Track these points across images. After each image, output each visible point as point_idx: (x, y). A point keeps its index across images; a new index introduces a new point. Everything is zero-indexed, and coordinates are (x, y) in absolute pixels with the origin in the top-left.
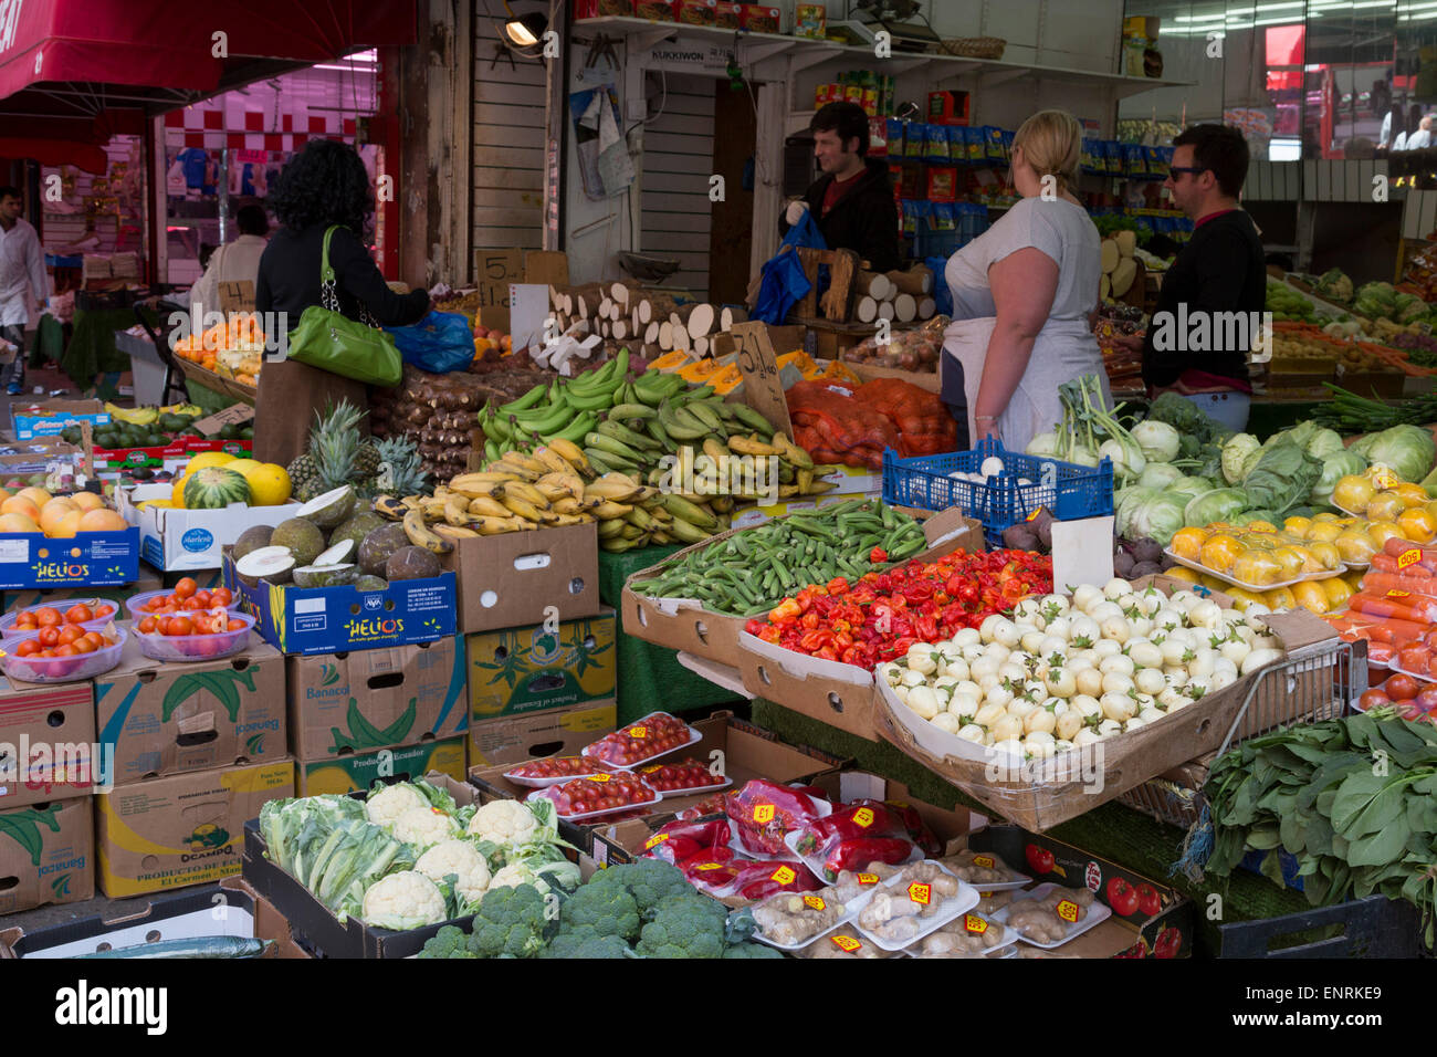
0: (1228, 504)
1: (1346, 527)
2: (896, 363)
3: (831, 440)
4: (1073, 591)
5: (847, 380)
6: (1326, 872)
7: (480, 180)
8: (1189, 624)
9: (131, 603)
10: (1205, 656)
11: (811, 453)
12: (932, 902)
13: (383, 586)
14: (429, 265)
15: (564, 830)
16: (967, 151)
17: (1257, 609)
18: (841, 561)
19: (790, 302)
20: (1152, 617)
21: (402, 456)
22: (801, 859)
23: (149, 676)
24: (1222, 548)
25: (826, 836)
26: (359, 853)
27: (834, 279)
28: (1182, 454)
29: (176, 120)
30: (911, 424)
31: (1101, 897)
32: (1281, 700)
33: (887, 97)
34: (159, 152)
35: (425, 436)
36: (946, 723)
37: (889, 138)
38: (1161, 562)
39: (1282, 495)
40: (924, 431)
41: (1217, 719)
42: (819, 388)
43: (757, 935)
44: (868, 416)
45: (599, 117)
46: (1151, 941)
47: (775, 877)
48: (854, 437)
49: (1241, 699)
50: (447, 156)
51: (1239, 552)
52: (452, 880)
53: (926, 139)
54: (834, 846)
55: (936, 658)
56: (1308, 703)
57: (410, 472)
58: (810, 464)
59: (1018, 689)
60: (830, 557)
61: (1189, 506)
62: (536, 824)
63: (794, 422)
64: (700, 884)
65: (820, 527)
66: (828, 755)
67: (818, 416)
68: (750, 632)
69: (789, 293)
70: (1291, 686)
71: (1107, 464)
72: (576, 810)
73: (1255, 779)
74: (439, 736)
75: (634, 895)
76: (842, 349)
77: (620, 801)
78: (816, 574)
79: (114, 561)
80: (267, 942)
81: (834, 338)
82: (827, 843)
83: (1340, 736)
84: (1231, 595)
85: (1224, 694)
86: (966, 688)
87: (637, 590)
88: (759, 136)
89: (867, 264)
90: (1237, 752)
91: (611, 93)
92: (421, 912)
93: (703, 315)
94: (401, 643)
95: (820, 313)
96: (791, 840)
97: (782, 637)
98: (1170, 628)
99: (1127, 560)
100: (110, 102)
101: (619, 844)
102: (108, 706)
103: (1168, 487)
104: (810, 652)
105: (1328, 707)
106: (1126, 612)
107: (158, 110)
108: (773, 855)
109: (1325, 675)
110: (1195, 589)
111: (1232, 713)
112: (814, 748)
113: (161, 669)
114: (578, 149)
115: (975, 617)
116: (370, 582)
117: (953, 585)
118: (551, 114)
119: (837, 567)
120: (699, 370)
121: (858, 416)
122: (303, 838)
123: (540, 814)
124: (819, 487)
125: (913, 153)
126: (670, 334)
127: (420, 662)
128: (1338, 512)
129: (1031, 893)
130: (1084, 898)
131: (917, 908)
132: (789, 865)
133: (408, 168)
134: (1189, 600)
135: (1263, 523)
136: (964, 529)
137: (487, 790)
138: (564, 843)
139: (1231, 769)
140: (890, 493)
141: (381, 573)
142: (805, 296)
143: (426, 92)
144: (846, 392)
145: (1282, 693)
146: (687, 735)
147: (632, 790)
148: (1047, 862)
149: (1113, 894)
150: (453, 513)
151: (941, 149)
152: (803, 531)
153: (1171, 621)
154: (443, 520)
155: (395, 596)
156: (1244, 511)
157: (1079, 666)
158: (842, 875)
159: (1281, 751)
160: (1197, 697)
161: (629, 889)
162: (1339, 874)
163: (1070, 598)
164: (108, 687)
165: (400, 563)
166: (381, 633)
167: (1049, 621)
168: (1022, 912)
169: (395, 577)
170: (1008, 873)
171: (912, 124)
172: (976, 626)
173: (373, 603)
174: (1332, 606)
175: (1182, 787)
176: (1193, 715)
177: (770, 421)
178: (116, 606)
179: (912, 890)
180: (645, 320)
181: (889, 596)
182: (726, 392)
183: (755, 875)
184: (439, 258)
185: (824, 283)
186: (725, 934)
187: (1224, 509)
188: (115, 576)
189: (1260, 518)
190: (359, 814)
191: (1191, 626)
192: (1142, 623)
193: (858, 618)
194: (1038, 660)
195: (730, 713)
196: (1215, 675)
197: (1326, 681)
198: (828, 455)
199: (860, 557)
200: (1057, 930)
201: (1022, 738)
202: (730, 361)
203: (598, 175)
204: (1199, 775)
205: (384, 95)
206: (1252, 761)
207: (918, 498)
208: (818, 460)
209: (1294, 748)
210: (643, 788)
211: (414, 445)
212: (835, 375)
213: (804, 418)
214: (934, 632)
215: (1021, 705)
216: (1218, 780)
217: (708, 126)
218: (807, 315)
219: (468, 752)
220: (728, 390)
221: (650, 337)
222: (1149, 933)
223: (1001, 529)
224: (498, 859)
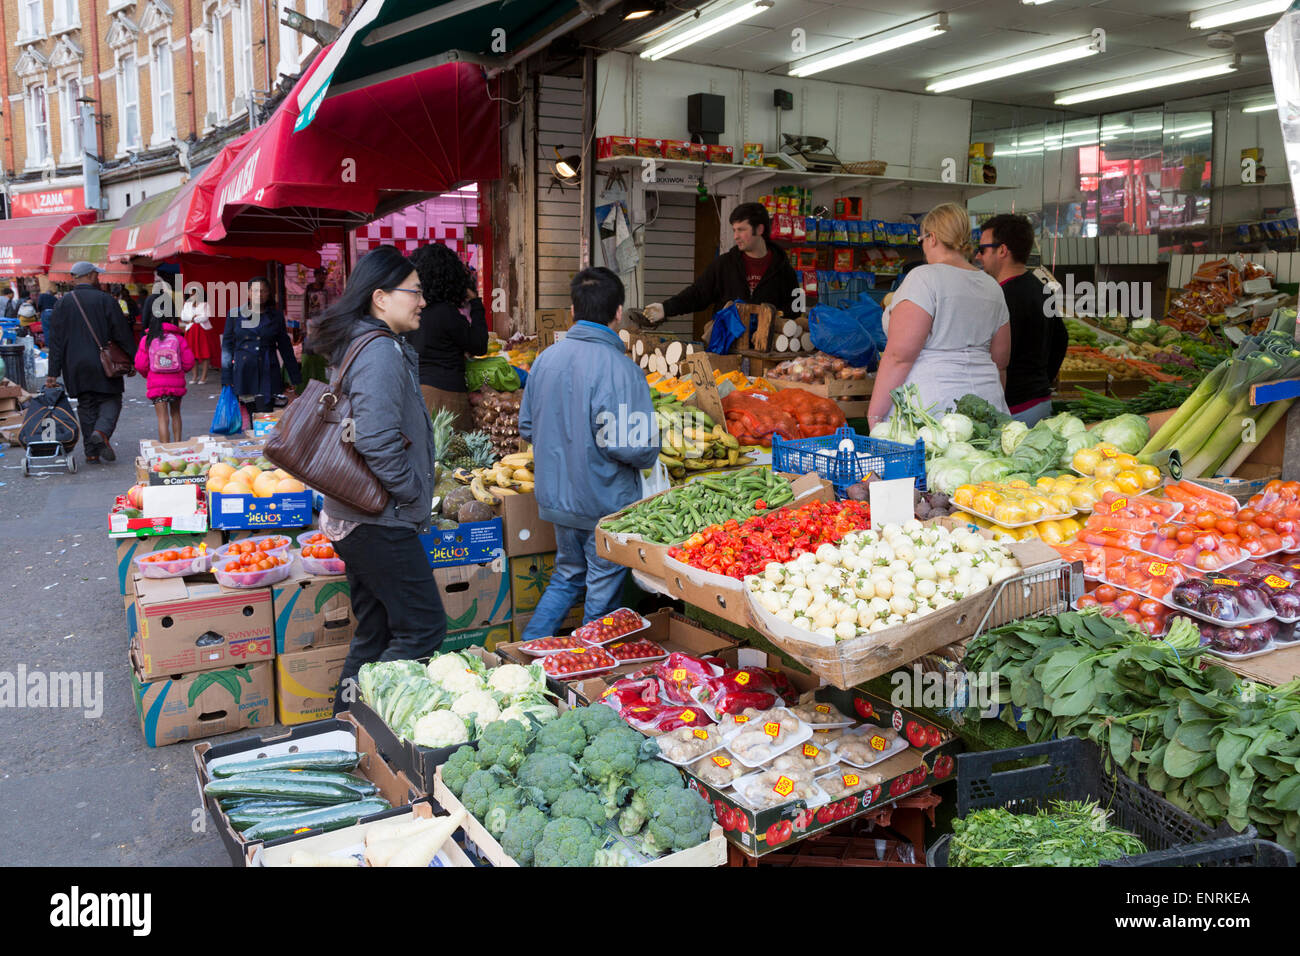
0: (999, 468)
1: (1078, 484)
2: (800, 379)
3: (751, 429)
4: (882, 527)
5: (766, 390)
6: (1040, 719)
7: (542, 266)
8: (957, 549)
9: (300, 538)
10: (965, 573)
11: (738, 439)
12: (781, 736)
13: (456, 526)
14: (511, 321)
15: (550, 684)
16: (860, 237)
17: (1008, 539)
18: (736, 509)
19: (731, 339)
20: (933, 545)
21: (480, 443)
22: (701, 705)
23: (304, 584)
24: (986, 499)
25: (716, 690)
26: (416, 699)
27: (760, 323)
28: (975, 435)
29: (363, 233)
30: (806, 418)
31: (902, 734)
32: (1019, 602)
33: (806, 203)
34: (353, 253)
35: (494, 431)
36: (786, 615)
37: (808, 230)
38: (948, 508)
39: (1038, 463)
40: (815, 422)
41: (972, 614)
42: (745, 395)
43: (659, 755)
44: (776, 414)
45: (615, 222)
46: (930, 765)
47: (682, 717)
48: (767, 427)
49: (990, 600)
50: (521, 250)
51: (998, 501)
52: (474, 716)
53: (832, 230)
54: (721, 697)
55: (784, 573)
56: (1040, 604)
57: (485, 454)
58: (736, 445)
59: (835, 594)
60: (729, 506)
61: (974, 471)
62: (531, 681)
63: (727, 418)
64: (633, 721)
65: (723, 486)
66: (732, 637)
67: (742, 414)
68: (671, 555)
69: (731, 334)
70: (1027, 592)
71: (920, 443)
72: (561, 671)
73: (996, 655)
74: (492, 623)
75: (584, 727)
76: (766, 370)
77: (591, 665)
78: (718, 517)
79: (296, 511)
80: (361, 755)
81: (760, 362)
82: (717, 694)
83: (1054, 626)
84: (993, 531)
85: (977, 598)
86: (802, 593)
87: (605, 528)
88: (722, 232)
89: (781, 313)
90: (985, 637)
91: (623, 206)
92: (450, 737)
93: (675, 349)
94: (467, 563)
95: (752, 346)
96: (694, 693)
97: (691, 558)
98: (944, 552)
99: (924, 507)
100: (322, 223)
101: (583, 694)
102: (280, 603)
103: (963, 458)
104: (706, 568)
105: (1054, 607)
106: (915, 542)
107: (352, 226)
108: (685, 703)
109: (1052, 584)
110: (969, 526)
111: (983, 610)
112: (724, 632)
113: (314, 579)
114: (602, 244)
115: (814, 545)
116: (447, 523)
117: (803, 524)
118: (583, 221)
119: (733, 512)
120: (668, 385)
121: (770, 414)
122: (382, 688)
123: (535, 675)
124: (743, 460)
125: (823, 239)
126: (655, 362)
127: (479, 574)
128: (1077, 475)
129: (855, 731)
130: (890, 734)
131: (770, 739)
132: (693, 709)
133: (497, 259)
134: (963, 535)
135: (1021, 481)
136: (821, 487)
137: (505, 658)
138: (550, 693)
139: (981, 649)
140: (777, 464)
141: (455, 518)
142: (741, 336)
143: (507, 209)
144: (764, 398)
145: (1020, 596)
146: (641, 624)
147: (599, 659)
148: (868, 710)
149: (910, 732)
150: (501, 479)
151: (842, 236)
152: (713, 489)
153: (945, 548)
154: (496, 484)
155: (463, 533)
156: (1010, 474)
157: (878, 579)
158: (726, 716)
159: (1012, 635)
160: (958, 599)
161: (581, 724)
162: (1049, 721)
163: (880, 533)
164: (280, 591)
165: (465, 510)
166: (454, 557)
167: (861, 548)
168: (846, 743)
169: (464, 521)
170: (839, 717)
171: (823, 221)
172: (814, 551)
173: (449, 537)
174: (1065, 538)
175: (948, 660)
176: (953, 611)
177: (712, 417)
178: (290, 539)
179: (767, 727)
180: (640, 353)
181: (762, 532)
182: (684, 400)
183: (668, 716)
184: (517, 316)
185: (754, 327)
186: (639, 753)
187: (996, 473)
188: (297, 521)
189: (1020, 478)
190: (421, 673)
191: (960, 551)
192: (925, 550)
193: (739, 545)
194: (850, 574)
195: (672, 609)
196: (972, 584)
197: (1052, 589)
198: (750, 439)
199: (748, 506)
200: (869, 756)
201: (834, 627)
202: (688, 378)
203: (615, 259)
204: (962, 653)
205: (481, 212)
206: (994, 643)
207: (794, 467)
208: (742, 443)
209: (1021, 635)
210: (607, 658)
211: (488, 436)
212: (760, 388)
213: (734, 415)
214: (787, 555)
215: (835, 604)
216: (972, 656)
217: (691, 226)
218: (743, 347)
219: (512, 633)
220: (686, 398)
221: (643, 364)
222: (929, 759)
223: (846, 487)
224: (506, 702)
